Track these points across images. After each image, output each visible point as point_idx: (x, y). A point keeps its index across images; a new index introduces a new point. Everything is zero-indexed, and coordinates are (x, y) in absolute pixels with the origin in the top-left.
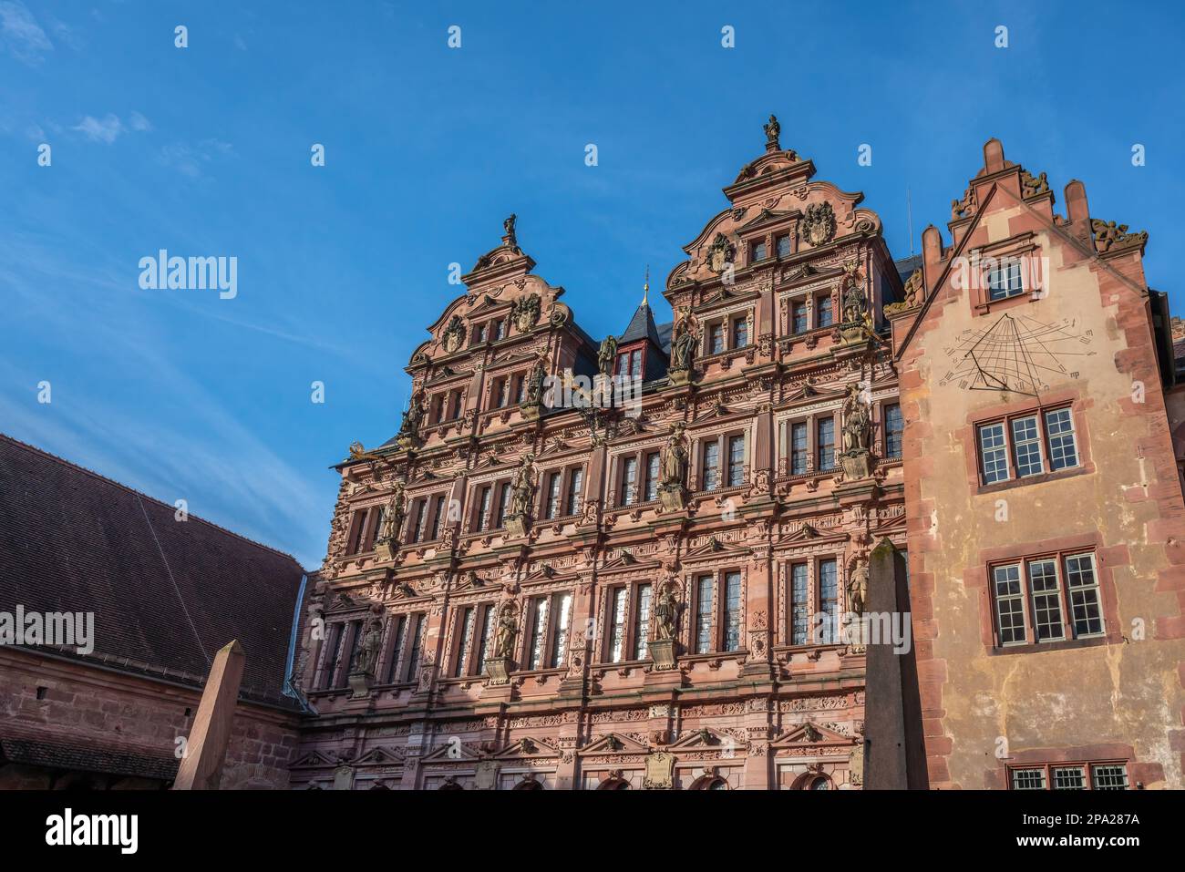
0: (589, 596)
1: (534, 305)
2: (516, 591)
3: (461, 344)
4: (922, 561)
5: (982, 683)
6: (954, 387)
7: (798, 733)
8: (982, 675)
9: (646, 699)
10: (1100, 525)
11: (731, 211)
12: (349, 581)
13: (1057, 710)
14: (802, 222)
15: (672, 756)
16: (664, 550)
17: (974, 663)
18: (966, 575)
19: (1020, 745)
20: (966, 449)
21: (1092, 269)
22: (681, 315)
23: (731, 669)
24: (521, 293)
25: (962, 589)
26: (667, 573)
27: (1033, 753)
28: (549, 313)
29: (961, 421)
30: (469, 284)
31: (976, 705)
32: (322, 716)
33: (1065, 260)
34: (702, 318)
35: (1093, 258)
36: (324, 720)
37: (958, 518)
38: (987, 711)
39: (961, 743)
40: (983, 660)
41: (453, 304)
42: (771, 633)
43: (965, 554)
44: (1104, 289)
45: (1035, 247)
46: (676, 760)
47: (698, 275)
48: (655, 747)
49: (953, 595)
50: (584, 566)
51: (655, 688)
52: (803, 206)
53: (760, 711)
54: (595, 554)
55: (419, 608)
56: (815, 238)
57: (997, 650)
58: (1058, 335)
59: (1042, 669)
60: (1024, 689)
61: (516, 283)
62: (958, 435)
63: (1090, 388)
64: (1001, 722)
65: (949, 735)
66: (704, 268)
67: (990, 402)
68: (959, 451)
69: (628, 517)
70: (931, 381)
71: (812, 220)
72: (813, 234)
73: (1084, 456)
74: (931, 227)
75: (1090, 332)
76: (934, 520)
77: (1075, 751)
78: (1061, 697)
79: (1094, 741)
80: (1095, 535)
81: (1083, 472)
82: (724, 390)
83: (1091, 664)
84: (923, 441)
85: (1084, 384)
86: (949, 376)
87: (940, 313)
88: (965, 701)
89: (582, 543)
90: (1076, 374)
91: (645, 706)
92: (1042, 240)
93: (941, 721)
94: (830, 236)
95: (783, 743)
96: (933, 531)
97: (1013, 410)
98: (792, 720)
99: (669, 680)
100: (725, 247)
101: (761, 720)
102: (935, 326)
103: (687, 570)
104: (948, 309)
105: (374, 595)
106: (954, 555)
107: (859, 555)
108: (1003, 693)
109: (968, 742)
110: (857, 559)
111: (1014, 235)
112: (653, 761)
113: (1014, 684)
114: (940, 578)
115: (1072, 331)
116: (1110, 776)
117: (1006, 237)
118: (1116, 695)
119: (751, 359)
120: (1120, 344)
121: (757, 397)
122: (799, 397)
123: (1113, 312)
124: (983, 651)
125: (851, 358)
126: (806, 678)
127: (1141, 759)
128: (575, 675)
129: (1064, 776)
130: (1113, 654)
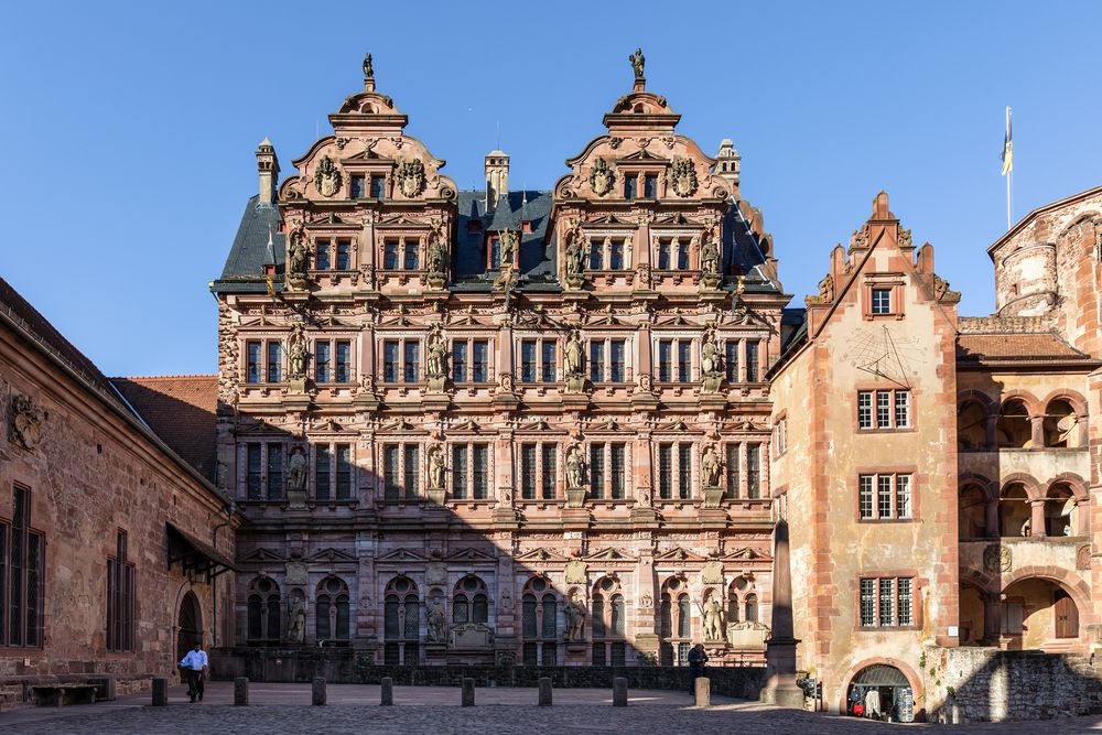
0: (509, 449)
1: (417, 170)
2: (442, 438)
3: (338, 191)
4: (823, 468)
5: (851, 536)
6: (848, 364)
7: (672, 553)
8: (852, 533)
9: (565, 526)
10: (917, 461)
11: (609, 137)
12: (261, 407)
13: (887, 553)
14: (670, 170)
15: (586, 564)
16: (569, 421)
17: (849, 527)
18: (848, 479)
19: (868, 568)
20: (853, 405)
21: (932, 308)
22: (570, 226)
23: (621, 510)
24: (399, 153)
25: (844, 486)
26: (572, 440)
27: (873, 572)
28: (435, 184)
29: (851, 389)
30: (335, 125)
31: (847, 547)
32: (255, 522)
33: (918, 298)
34: (589, 234)
35: (933, 302)
36: (257, 525)
37: (845, 446)
38: (853, 551)
39: (838, 566)
40: (853, 526)
41: (320, 142)
42: (653, 490)
43: (848, 467)
44: (936, 323)
45: (904, 284)
46: (588, 567)
47: (580, 190)
48: (573, 558)
49: (840, 489)
50: (504, 425)
51: (570, 520)
52: (670, 155)
53: (647, 539)
54: (511, 417)
55: (343, 440)
56: (681, 189)
57: (860, 521)
58: (909, 346)
59: (882, 532)
60: (872, 540)
61: (393, 140)
62: (849, 396)
63: (922, 384)
64: (860, 557)
65: (833, 562)
66: (586, 185)
67: (869, 380)
68: (849, 406)
69: (534, 392)
70: (835, 357)
71: (679, 172)
72: (679, 185)
73: (913, 421)
74: (839, 246)
75: (926, 349)
76: (832, 445)
77: (893, 572)
78: (890, 547)
79: (901, 567)
80: (915, 467)
81: (913, 431)
82: (612, 303)
83: (905, 532)
84: (828, 396)
85: (919, 380)
86: (846, 356)
87: (843, 312)
88: (842, 545)
89: (504, 408)
90: (916, 373)
91: (561, 532)
92: (907, 279)
93: (830, 555)
94: (693, 192)
95: (662, 559)
96: (830, 451)
97: (881, 387)
98: (665, 545)
99: (580, 516)
100: (607, 172)
101: (648, 544)
102: (839, 320)
103: (589, 439)
104: (848, 310)
105: (291, 424)
106: (842, 467)
107: (710, 445)
108: (862, 543)
109: (843, 566)
110: (708, 447)
111: (893, 271)
112: (572, 566)
113: (868, 539)
114: (834, 479)
115: (917, 346)
116: (903, 583)
117: (886, 270)
118: (914, 547)
119: (630, 281)
120: (941, 361)
121: (638, 315)
122: (671, 322)
123: (939, 339)
124: (853, 520)
125: (712, 301)
126: (673, 520)
127: (922, 576)
128: (505, 506)
129: (884, 583)
130: (915, 528)
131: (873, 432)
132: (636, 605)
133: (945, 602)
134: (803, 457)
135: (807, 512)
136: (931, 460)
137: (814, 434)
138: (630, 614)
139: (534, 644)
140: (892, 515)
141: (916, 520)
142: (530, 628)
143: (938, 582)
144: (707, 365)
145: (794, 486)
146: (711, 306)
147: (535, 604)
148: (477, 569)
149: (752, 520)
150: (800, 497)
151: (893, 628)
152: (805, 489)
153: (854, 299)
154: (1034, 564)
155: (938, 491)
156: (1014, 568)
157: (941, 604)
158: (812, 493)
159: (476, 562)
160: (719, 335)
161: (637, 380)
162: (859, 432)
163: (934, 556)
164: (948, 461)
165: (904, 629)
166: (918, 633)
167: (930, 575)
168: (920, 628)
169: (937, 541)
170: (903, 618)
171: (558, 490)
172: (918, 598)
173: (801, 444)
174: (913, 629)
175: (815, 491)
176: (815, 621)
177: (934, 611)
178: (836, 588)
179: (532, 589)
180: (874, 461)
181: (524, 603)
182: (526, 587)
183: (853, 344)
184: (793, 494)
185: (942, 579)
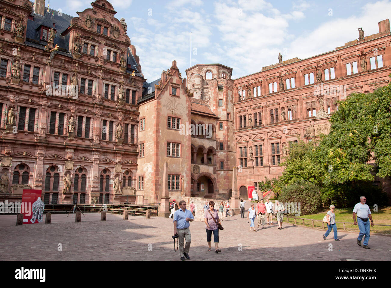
4: (158, 138)
6: (165, 107)
7: (105, 160)
9: (66, 147)
11: (93, 10)
13: (174, 167)
14: (112, 28)
16: (71, 106)
17: (164, 158)
18: (164, 143)
19: (170, 171)
21: (186, 96)
22: (77, 35)
27: (171, 173)
33: (183, 93)
34: (84, 40)
37: (164, 132)
40: (166, 158)
42: (100, 137)
45: (180, 88)
46: (74, 163)
47: (81, 24)
48: (69, 159)
49: (162, 146)
51: (69, 144)
52: (112, 23)
53: (97, 154)
57: (167, 156)
58: (180, 106)
59: (173, 160)
62: (165, 117)
63: (183, 118)
65: (160, 169)
67: (170, 114)
68: (165, 120)
70: (162, 105)
71: (115, 30)
72: (115, 34)
75: (184, 108)
77: (175, 173)
78: (174, 165)
79: (177, 172)
80: (181, 141)
83: (178, 161)
84: (160, 116)
85: (183, 116)
86: (165, 105)
87: (164, 92)
88: (162, 163)
90: (182, 114)
91: (65, 149)
93: (159, 167)
94: (119, 38)
96: (160, 134)
97: (173, 116)
99: (73, 143)
101: (97, 156)
102: (164, 94)
103: (78, 114)
104: (166, 92)
106: (163, 139)
107: (120, 123)
112: (68, 163)
113: (169, 162)
114: (161, 142)
115: (182, 106)
116: (178, 176)
117: (176, 83)
118: (181, 166)
119: (97, 61)
120: (188, 112)
121: (100, 74)
122: (110, 79)
123: (187, 106)
124: (165, 156)
125: (123, 75)
126: (106, 148)
127: (182, 175)
128: (42, 136)
129: (173, 176)
130: (181, 160)
131: (171, 129)
132: (92, 179)
133: (188, 183)
134: (151, 134)
135: (152, 152)
136: (185, 140)
137: (156, 127)
138: (89, 182)
139: (49, 194)
140: (175, 155)
141: (181, 158)
142: (47, 187)
143: (186, 177)
144: (120, 96)
145: (147, 142)
146: (123, 77)
147: (50, 177)
148: (27, 161)
149: (132, 151)
150: (149, 146)
151: (175, 191)
152: (152, 144)
153: (167, 89)
154: (205, 172)
155: (186, 150)
156: (200, 172)
157: (186, 183)
158: (154, 146)
159: (26, 158)
160: (125, 87)
161: (97, 96)
162: (168, 129)
163: (185, 169)
164: (189, 141)
165: (178, 191)
166: (181, 192)
167: (184, 174)
168: (181, 191)
169: (186, 164)
170: (177, 188)
171: (64, 132)
172: (181, 181)
173: (150, 129)
174: (180, 191)
175: (155, 145)
176: (154, 188)
177: (185, 185)
178: (160, 177)
179: (50, 171)
180: (171, 138)
181: (46, 176)
182: (47, 170)
183: (167, 102)
184: (147, 145)
185: (187, 176)
